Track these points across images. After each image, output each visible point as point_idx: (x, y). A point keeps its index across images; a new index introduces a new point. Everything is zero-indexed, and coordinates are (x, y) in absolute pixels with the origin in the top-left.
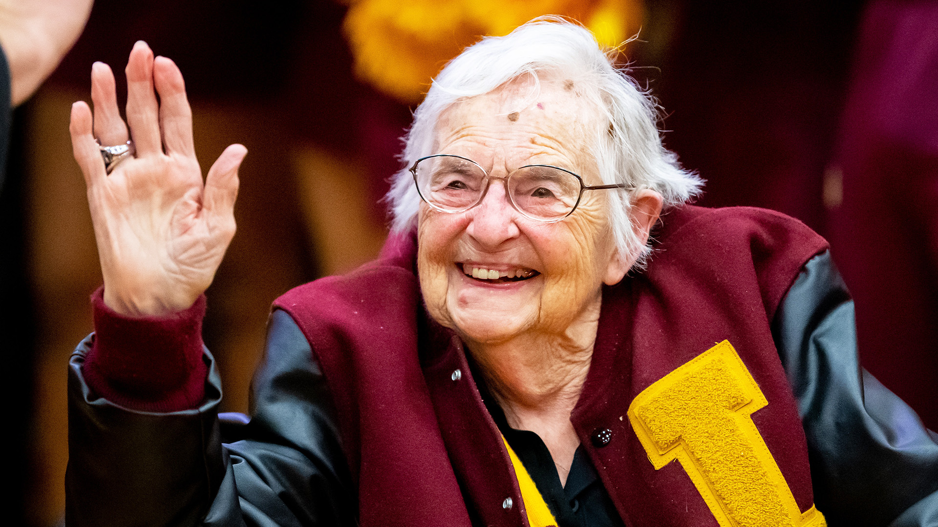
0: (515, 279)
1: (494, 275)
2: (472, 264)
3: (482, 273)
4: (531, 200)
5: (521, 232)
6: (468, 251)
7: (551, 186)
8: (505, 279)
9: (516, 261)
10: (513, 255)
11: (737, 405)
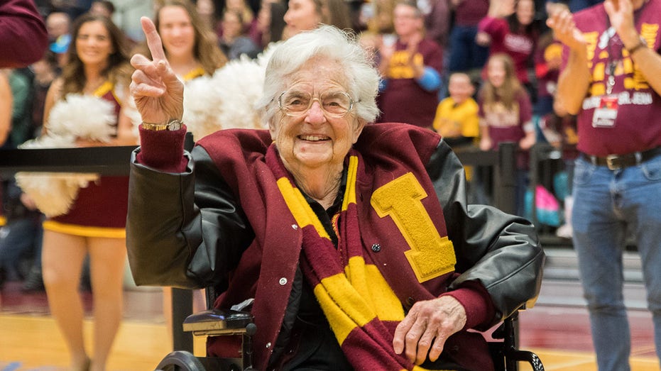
0: (324, 140)
1: (316, 138)
2: (307, 135)
3: (311, 138)
4: (330, 107)
5: (327, 121)
6: (305, 129)
7: (337, 101)
8: (320, 140)
9: (325, 133)
10: (323, 131)
11: (415, 196)
